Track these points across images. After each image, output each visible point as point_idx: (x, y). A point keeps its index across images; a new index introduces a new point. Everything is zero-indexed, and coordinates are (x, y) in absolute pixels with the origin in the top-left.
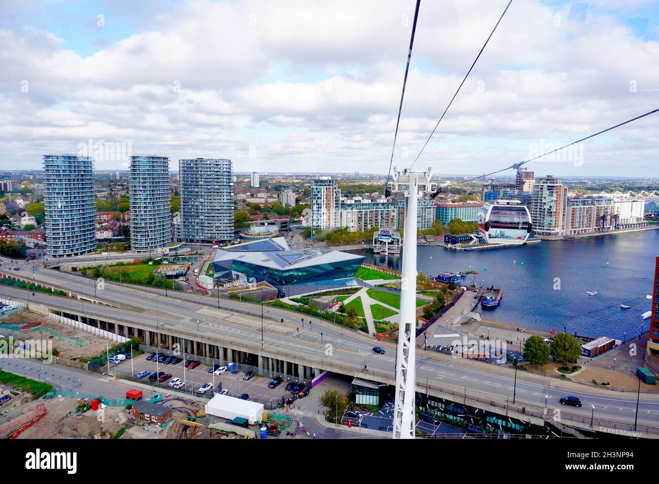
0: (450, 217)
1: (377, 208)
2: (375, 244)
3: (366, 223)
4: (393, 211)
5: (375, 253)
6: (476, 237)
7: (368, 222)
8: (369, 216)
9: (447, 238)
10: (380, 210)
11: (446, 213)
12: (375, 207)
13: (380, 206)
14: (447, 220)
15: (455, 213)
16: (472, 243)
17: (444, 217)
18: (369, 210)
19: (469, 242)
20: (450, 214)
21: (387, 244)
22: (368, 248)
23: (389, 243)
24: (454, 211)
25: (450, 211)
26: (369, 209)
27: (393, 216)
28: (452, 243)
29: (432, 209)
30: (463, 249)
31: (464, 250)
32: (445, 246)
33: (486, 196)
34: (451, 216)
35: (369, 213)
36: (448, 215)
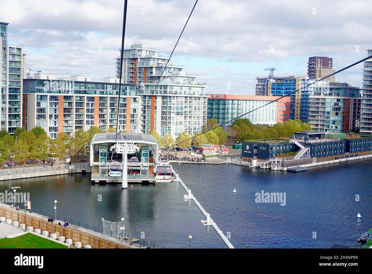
0: (230, 116)
1: (102, 93)
2: (96, 159)
3: (81, 122)
4: (135, 100)
5: (94, 183)
6: (305, 145)
7: (86, 119)
8: (85, 108)
9: (248, 147)
10: (109, 96)
11: (224, 109)
12: (98, 91)
13: (109, 88)
14: (226, 120)
15: (238, 109)
16: (299, 156)
17: (221, 116)
18: (86, 95)
19: (294, 155)
20: (230, 111)
21: (125, 158)
22: (79, 170)
23: (130, 156)
24: (236, 106)
25: (230, 106)
26: (85, 92)
27: (135, 110)
28: (258, 158)
29: (202, 100)
30: (286, 169)
31: (288, 171)
32: (244, 163)
33: (273, 89)
34: (232, 114)
35: (86, 102)
36: (228, 114)
